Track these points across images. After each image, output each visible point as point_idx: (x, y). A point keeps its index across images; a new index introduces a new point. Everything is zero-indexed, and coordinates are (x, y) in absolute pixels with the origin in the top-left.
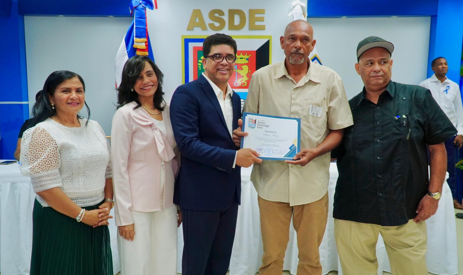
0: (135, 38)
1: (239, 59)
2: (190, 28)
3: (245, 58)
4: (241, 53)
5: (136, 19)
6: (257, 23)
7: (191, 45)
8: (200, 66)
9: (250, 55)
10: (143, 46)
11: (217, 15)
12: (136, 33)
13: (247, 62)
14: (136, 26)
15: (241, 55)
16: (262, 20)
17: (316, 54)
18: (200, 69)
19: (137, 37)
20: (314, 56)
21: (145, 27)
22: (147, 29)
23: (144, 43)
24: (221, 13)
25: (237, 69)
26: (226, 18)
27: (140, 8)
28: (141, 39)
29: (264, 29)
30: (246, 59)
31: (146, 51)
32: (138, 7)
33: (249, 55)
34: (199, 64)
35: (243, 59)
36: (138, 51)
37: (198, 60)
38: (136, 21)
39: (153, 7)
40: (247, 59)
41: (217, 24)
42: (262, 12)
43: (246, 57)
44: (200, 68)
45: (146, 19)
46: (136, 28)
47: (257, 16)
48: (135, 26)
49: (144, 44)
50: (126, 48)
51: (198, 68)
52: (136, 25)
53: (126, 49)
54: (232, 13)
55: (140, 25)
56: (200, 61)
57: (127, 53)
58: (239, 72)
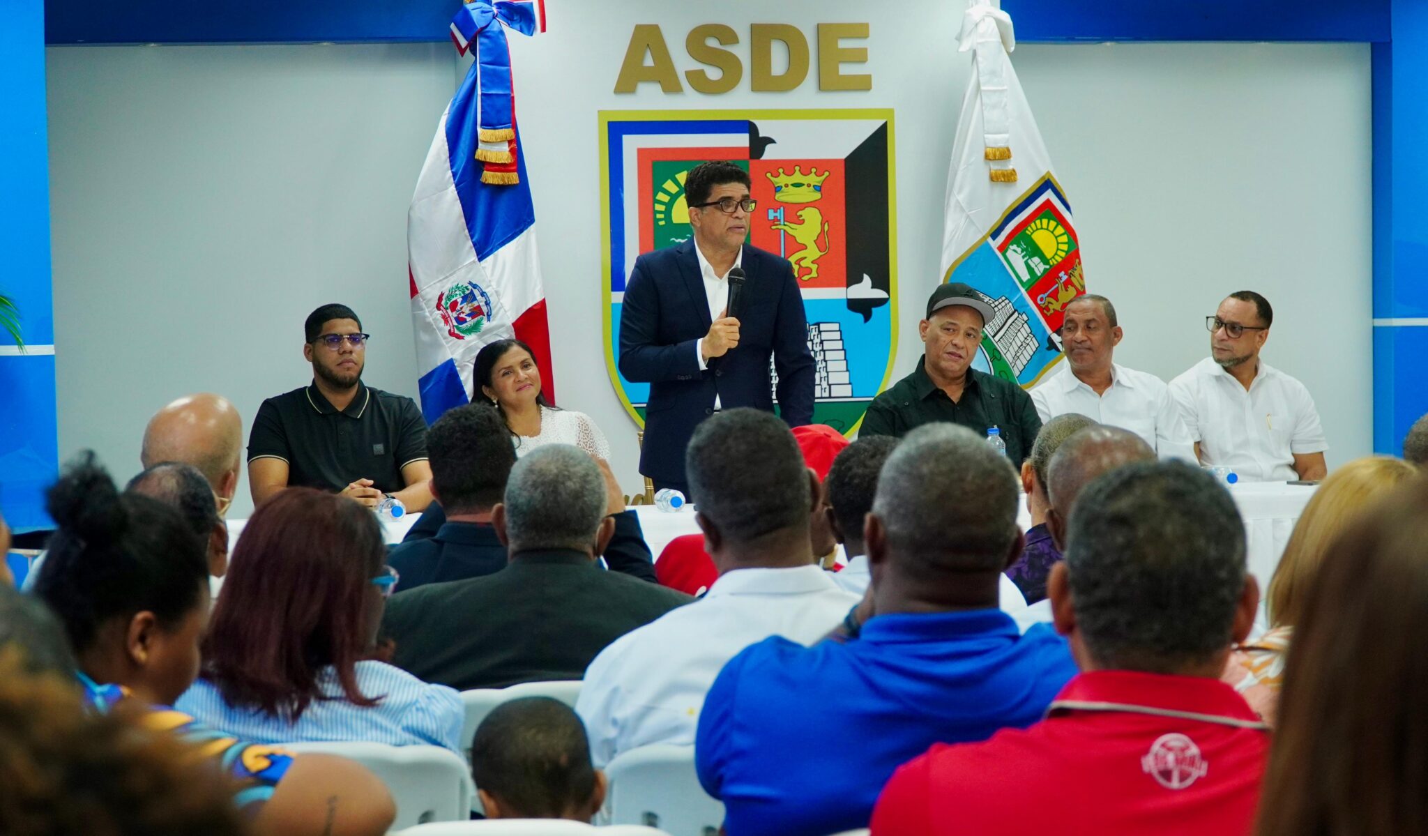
0: (479, 130)
1: (790, 187)
2: (625, 85)
3: (809, 185)
4: (797, 168)
5: (481, 67)
6: (846, 70)
7: (632, 144)
8: (661, 212)
9: (827, 174)
10: (501, 153)
11: (712, 43)
12: (482, 113)
13: (817, 196)
14: (483, 89)
15: (797, 173)
16: (860, 57)
17: (1048, 172)
18: (662, 223)
19: (486, 124)
20: (1043, 177)
21: (507, 92)
22: (513, 98)
23: (507, 144)
24: (727, 35)
25: (784, 221)
26: (742, 51)
27: (493, 32)
28: (497, 131)
29: (867, 88)
30: (812, 188)
31: (513, 171)
32: (488, 29)
33: (823, 175)
34: (659, 207)
35: (805, 187)
36: (488, 170)
37: (655, 194)
38: (483, 73)
39: (535, 28)
40: (818, 188)
41: (714, 74)
42: (861, 31)
43: (814, 179)
44: (661, 220)
45: (510, 66)
46: (483, 95)
47: (843, 44)
48: (479, 91)
49: (505, 148)
50: (451, 161)
51: (656, 221)
52: (482, 85)
53: (448, 164)
54: (763, 35)
55: (494, 85)
56: (661, 197)
57: (452, 179)
58: (790, 232)
